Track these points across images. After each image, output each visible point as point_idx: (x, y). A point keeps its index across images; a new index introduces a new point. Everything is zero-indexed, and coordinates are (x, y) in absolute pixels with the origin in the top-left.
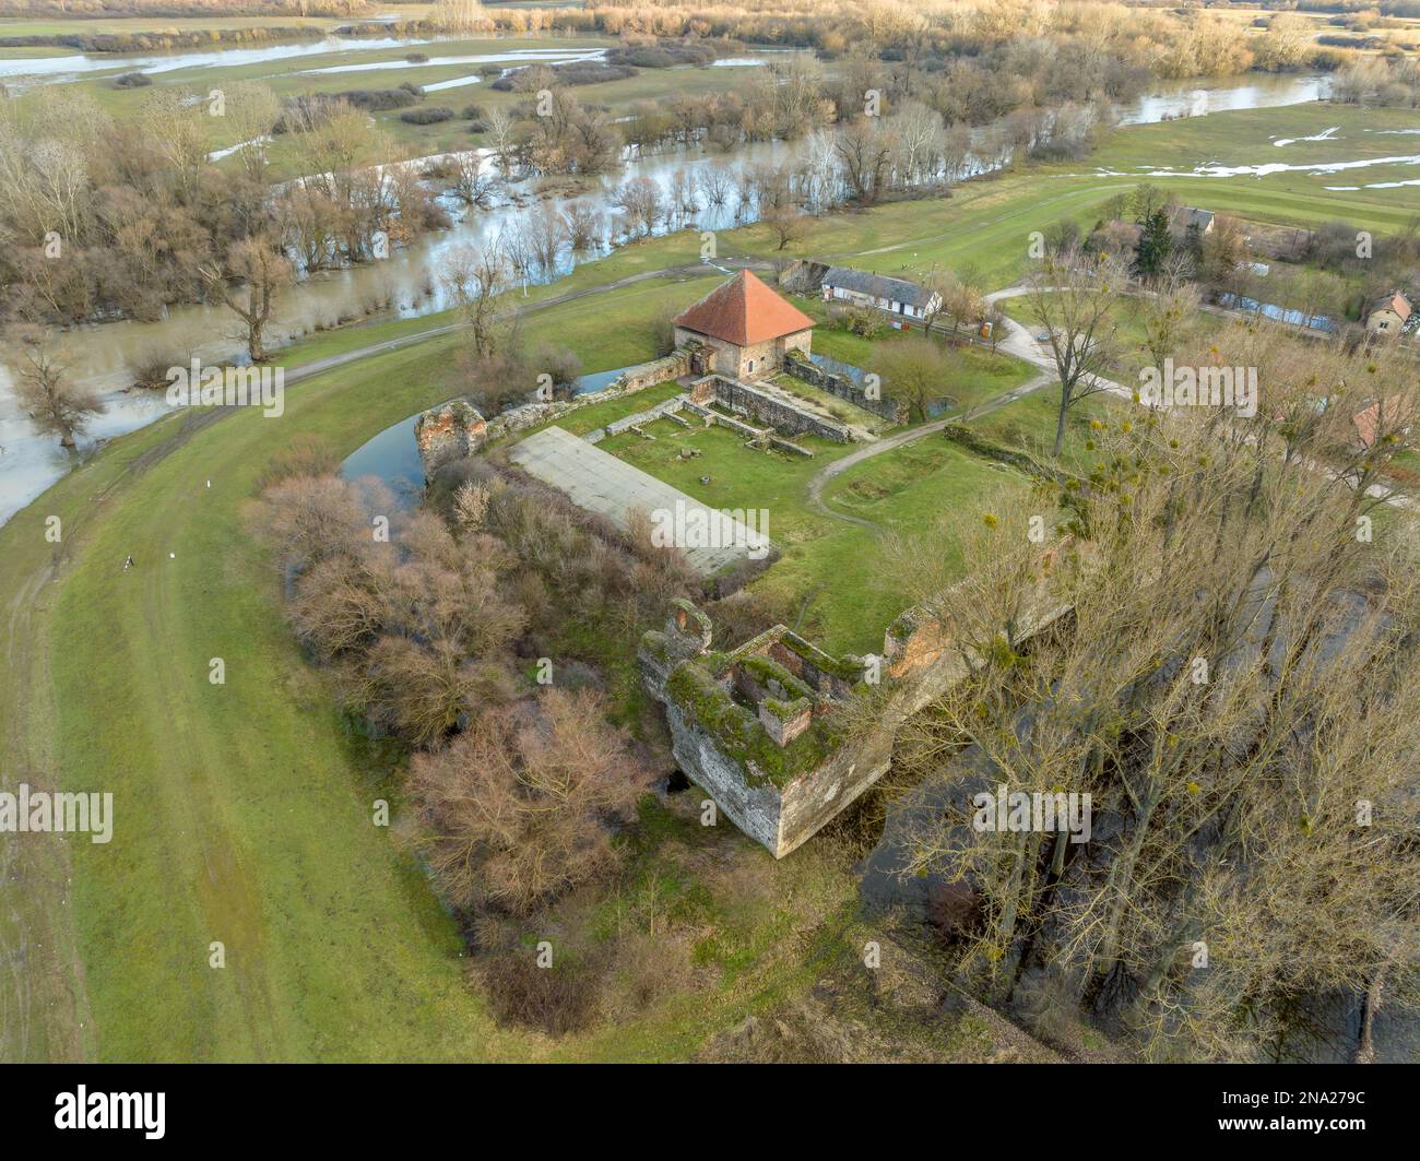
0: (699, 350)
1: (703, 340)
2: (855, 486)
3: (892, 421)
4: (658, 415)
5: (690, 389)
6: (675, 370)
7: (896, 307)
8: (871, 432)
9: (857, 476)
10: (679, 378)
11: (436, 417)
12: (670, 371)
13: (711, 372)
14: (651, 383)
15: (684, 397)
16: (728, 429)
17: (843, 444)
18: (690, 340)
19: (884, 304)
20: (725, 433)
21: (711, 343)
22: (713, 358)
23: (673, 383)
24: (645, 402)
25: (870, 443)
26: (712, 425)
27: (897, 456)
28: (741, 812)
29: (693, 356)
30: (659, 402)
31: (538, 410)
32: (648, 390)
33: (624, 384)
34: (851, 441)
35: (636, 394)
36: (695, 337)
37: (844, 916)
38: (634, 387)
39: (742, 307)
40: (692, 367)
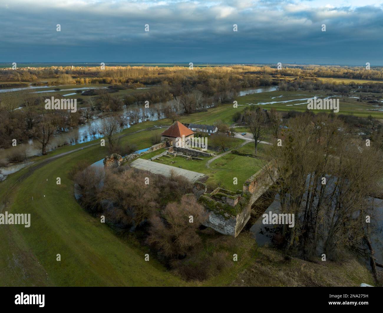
0: (168, 140)
1: (169, 138)
2: (216, 164)
3: (218, 152)
4: (162, 155)
5: (168, 149)
6: (163, 146)
7: (207, 131)
8: (214, 154)
9: (216, 163)
10: (164, 148)
11: (109, 158)
12: (162, 146)
13: (171, 146)
14: (158, 149)
15: (167, 151)
16: (180, 157)
17: (209, 157)
18: (165, 138)
19: (204, 131)
20: (180, 158)
21: (171, 139)
22: (172, 142)
23: (163, 149)
24: (158, 153)
25: (215, 156)
26: (176, 157)
27: (223, 158)
28: (223, 229)
29: (167, 142)
30: (161, 152)
31: (134, 155)
32: (158, 150)
33: (152, 149)
34: (211, 156)
35: (155, 151)
36: (167, 138)
37: (255, 247)
38: (155, 149)
39: (178, 129)
40: (167, 145)
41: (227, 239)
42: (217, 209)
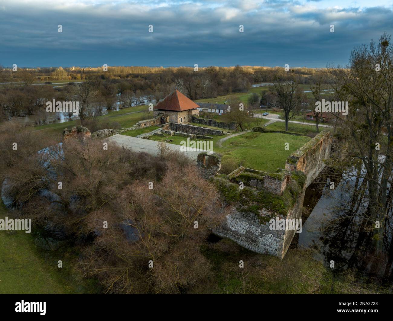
0: (163, 116)
1: (164, 112)
2: (232, 143)
3: (234, 130)
4: (153, 134)
5: (163, 127)
6: (156, 122)
7: (217, 111)
8: (228, 132)
9: (231, 141)
10: (157, 125)
11: (70, 131)
12: (154, 122)
13: (167, 122)
14: (148, 125)
15: (161, 129)
16: (180, 136)
17: (221, 135)
18: (159, 113)
19: (213, 111)
20: (178, 137)
21: (167, 114)
22: (168, 118)
23: (155, 126)
24: (148, 130)
25: (230, 135)
26: (173, 135)
27: (241, 136)
29: (161, 118)
30: (153, 130)
31: (109, 130)
32: (147, 128)
33: (139, 125)
34: (224, 134)
35: (144, 128)
36: (161, 112)
38: (143, 126)
39: (177, 100)
40: (161, 122)
41: (265, 262)
42: (243, 202)
